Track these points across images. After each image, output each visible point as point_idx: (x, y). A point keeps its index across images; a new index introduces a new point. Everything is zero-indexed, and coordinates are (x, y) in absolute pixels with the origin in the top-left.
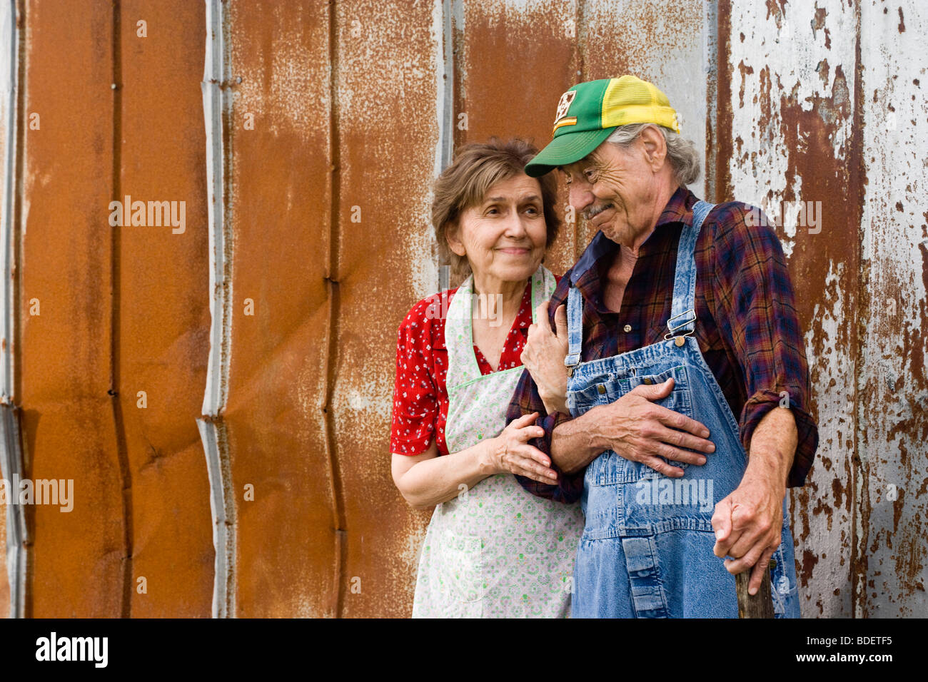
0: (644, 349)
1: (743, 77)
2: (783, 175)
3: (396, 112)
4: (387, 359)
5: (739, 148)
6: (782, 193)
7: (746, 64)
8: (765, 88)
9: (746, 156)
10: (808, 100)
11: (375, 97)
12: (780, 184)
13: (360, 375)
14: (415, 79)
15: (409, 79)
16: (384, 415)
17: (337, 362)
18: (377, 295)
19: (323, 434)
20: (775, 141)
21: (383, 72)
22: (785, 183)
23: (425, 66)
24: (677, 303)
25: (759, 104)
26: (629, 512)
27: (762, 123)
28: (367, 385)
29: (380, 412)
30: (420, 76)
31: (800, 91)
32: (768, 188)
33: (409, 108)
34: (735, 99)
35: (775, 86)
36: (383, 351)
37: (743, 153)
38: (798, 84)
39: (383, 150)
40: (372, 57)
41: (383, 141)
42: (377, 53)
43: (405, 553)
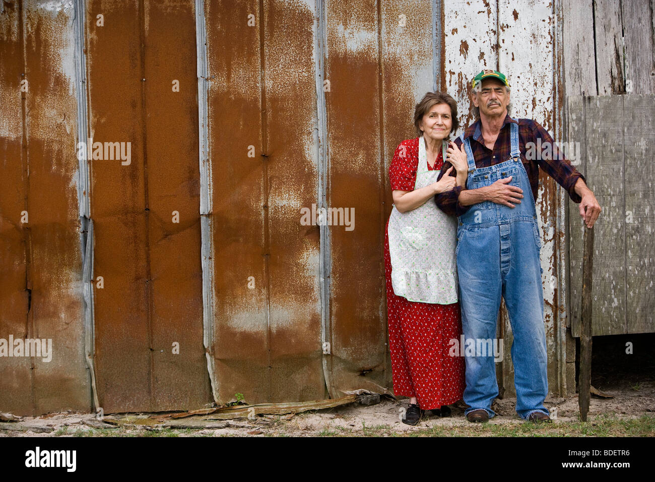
0: (503, 163)
1: (451, 76)
3: (294, 89)
4: (293, 185)
6: (467, 116)
7: (452, 71)
8: (460, 79)
11: (284, 84)
12: (466, 112)
13: (281, 192)
14: (304, 76)
15: (301, 76)
16: (294, 206)
17: (269, 187)
18: (287, 160)
19: (263, 216)
20: (464, 98)
21: (288, 74)
24: (513, 147)
25: (457, 85)
26: (502, 216)
27: (459, 91)
29: (292, 205)
30: (306, 75)
32: (461, 114)
33: (301, 87)
34: (448, 84)
35: (464, 79)
36: (291, 182)
39: (288, 104)
40: (282, 68)
41: (288, 100)
42: (285, 66)
43: (301, 260)
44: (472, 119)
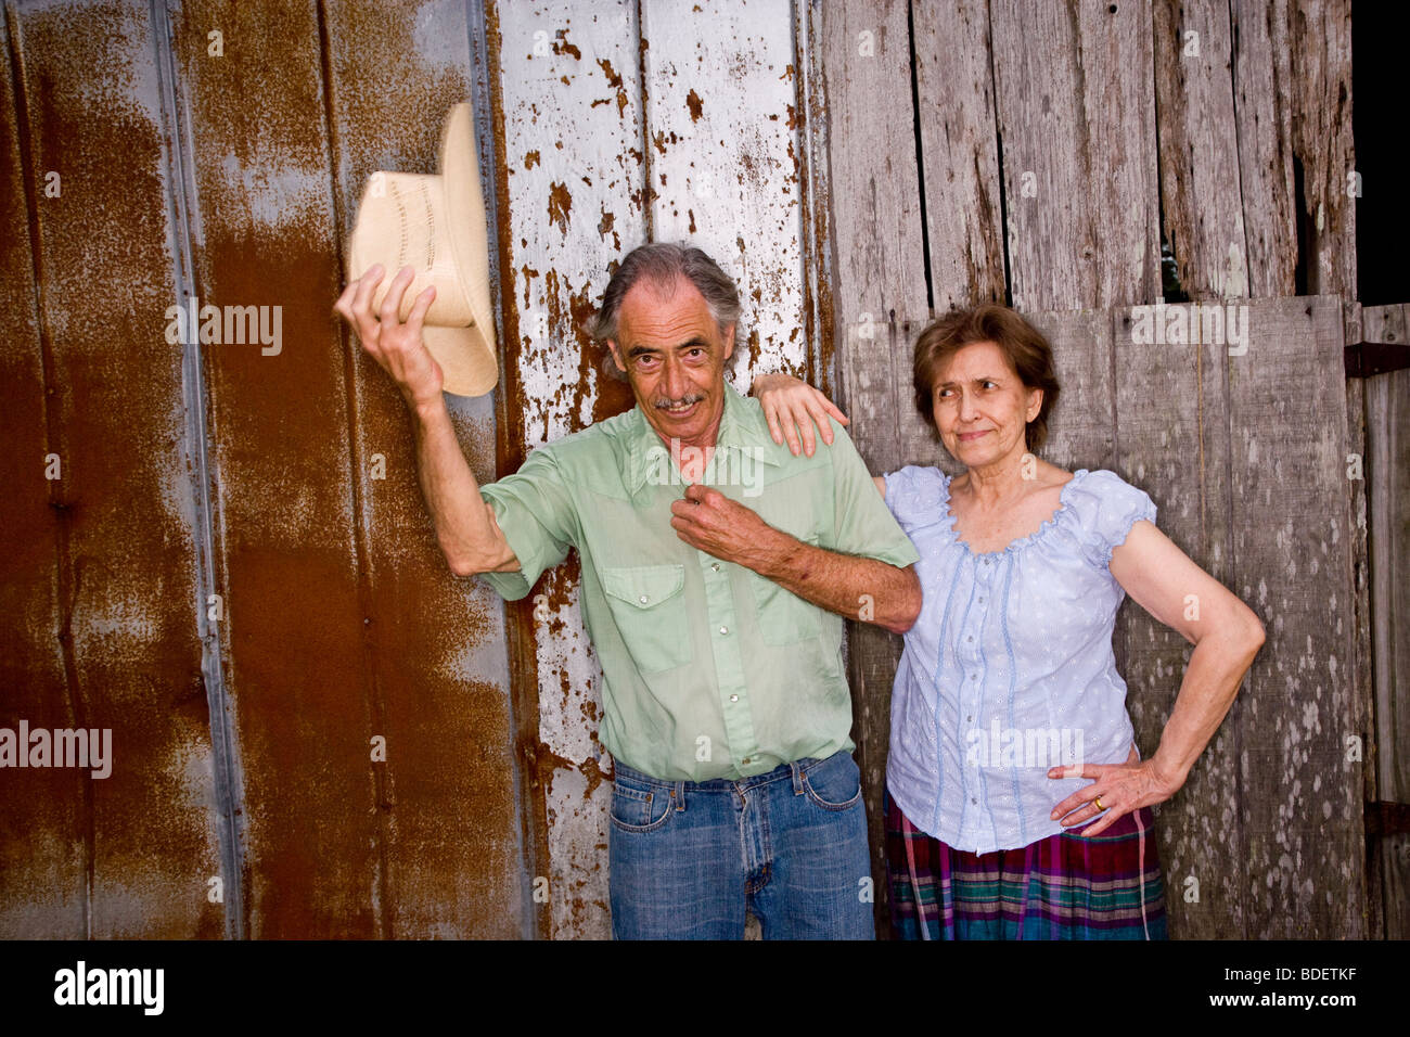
1: (528, 280)
2: (576, 368)
3: (126, 331)
4: (135, 579)
5: (528, 347)
6: (576, 386)
7: (530, 267)
8: (553, 290)
9: (535, 353)
10: (599, 298)
11: (98, 317)
12: (573, 377)
13: (104, 599)
14: (147, 297)
15: (140, 297)
16: (138, 635)
17: (72, 587)
18: (118, 516)
19: (60, 662)
20: (565, 338)
21: (106, 291)
22: (579, 376)
23: (160, 284)
25: (546, 305)
27: (551, 323)
28: (114, 607)
29: (132, 632)
30: (154, 293)
31: (590, 290)
32: (560, 382)
33: (141, 326)
34: (520, 302)
35: (563, 287)
36: (130, 571)
37: (532, 351)
38: (588, 284)
39: (113, 369)
40: (91, 276)
41: (112, 361)
42: (98, 271)
43: (170, 768)
44: (589, 396)
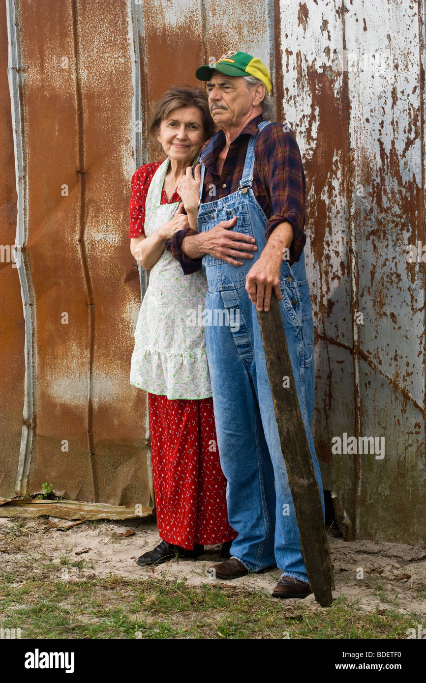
0: (229, 196)
1: (288, 57)
2: (309, 107)
3: (111, 81)
4: (112, 212)
6: (309, 116)
7: (289, 50)
8: (299, 62)
9: (291, 97)
10: (320, 67)
11: (99, 74)
12: (308, 111)
13: (98, 222)
14: (120, 63)
15: (117, 64)
16: (111, 242)
17: (85, 215)
18: (105, 179)
19: (79, 253)
20: (305, 89)
21: (103, 60)
22: (311, 110)
23: (125, 56)
24: (245, 172)
25: (296, 70)
26: (223, 278)
27: (298, 80)
28: (102, 227)
29: (109, 240)
30: (123, 62)
31: (316, 63)
32: (302, 113)
33: (118, 79)
34: (284, 68)
35: (304, 61)
36: (109, 208)
37: (289, 96)
38: (315, 59)
39: (105, 102)
40: (97, 52)
41: (105, 97)
42: (100, 50)
43: (125, 315)
44: (315, 122)
